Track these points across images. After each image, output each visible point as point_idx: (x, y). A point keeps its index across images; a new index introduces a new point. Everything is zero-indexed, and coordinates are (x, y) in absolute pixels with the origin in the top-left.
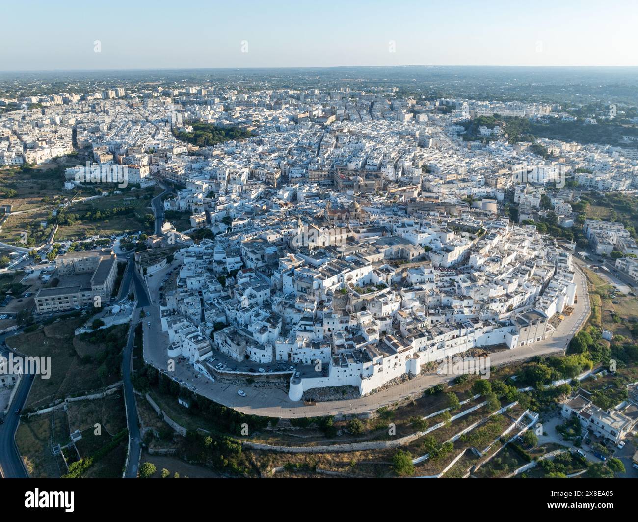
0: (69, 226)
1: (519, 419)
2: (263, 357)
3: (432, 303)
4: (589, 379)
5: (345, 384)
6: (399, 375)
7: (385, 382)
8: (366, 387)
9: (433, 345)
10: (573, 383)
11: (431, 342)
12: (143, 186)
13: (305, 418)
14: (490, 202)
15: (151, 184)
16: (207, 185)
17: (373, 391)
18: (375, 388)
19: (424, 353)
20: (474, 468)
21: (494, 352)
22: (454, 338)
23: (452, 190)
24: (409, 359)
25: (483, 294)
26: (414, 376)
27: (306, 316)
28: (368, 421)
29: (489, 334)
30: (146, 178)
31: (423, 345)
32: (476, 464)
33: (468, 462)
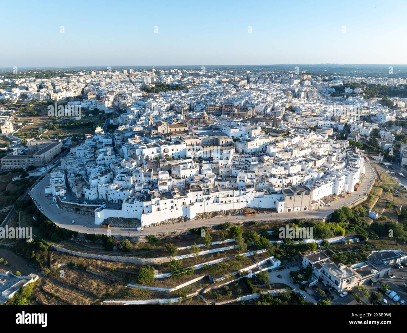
0: (54, 130)
1: (262, 262)
2: (90, 195)
3: (223, 173)
4: (341, 243)
5: (132, 217)
6: (176, 217)
7: (163, 220)
8: (146, 220)
9: (208, 199)
10: (323, 244)
11: (207, 196)
12: (106, 112)
13: (94, 234)
14: (328, 129)
15: (111, 111)
16: (138, 110)
17: (152, 224)
18: (153, 223)
19: (200, 204)
20: (204, 290)
21: (263, 213)
22: (228, 196)
23: (303, 121)
24: (184, 206)
25: (265, 171)
26: (189, 219)
27: (125, 171)
28: (138, 243)
29: (260, 199)
30: (109, 108)
31: (199, 198)
32: (206, 287)
33: (201, 285)
